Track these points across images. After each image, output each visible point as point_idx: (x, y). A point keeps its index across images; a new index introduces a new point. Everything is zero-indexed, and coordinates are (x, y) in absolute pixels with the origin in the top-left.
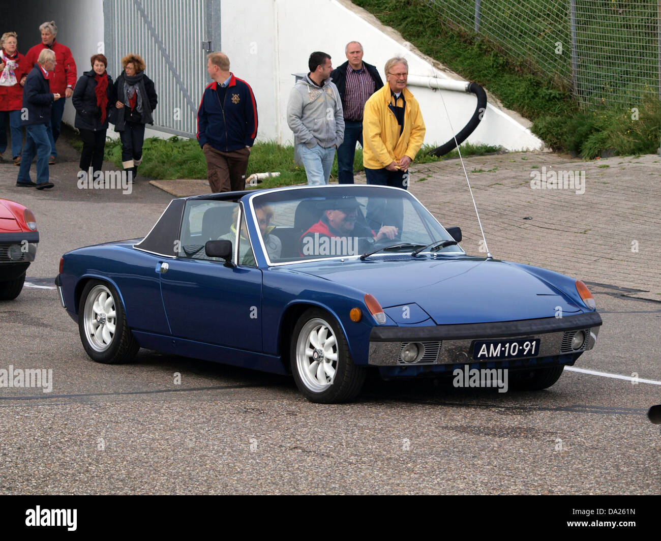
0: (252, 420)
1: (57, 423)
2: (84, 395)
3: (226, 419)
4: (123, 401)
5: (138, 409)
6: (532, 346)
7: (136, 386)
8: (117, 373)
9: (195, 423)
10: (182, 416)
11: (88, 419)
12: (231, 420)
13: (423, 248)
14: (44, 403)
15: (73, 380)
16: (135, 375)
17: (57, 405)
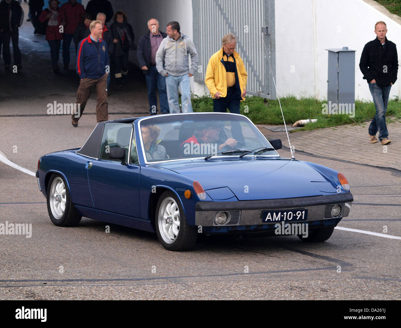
0: (295, 295)
1: (158, 297)
2: (177, 277)
3: (277, 294)
4: (205, 281)
5: (215, 287)
6: (302, 214)
7: (214, 271)
8: (201, 262)
9: (255, 297)
10: (246, 292)
11: (180, 294)
12: (281, 295)
13: (248, 152)
14: (149, 283)
15: (170, 266)
16: (213, 262)
17: (158, 284)
